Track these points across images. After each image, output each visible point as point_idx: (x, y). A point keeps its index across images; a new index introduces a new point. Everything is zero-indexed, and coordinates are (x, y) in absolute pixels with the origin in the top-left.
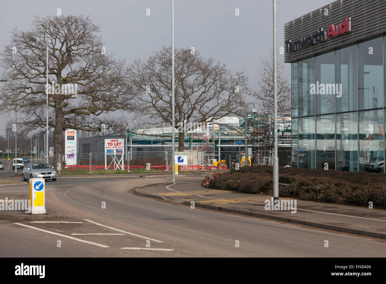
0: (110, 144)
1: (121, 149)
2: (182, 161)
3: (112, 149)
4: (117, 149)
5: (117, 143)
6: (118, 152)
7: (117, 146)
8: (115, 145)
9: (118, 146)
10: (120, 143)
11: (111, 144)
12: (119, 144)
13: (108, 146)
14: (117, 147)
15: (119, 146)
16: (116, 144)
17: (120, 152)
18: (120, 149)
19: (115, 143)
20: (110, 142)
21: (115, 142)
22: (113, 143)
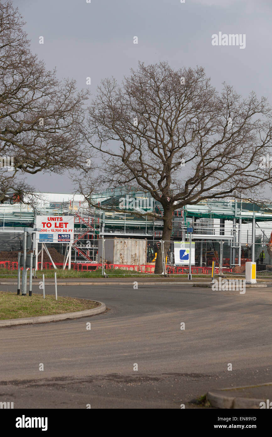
0: (46, 225)
1: (68, 233)
2: (187, 258)
3: (51, 233)
4: (60, 233)
5: (60, 223)
6: (62, 238)
7: (59, 229)
8: (56, 227)
9: (62, 229)
10: (66, 224)
11: (49, 225)
12: (64, 225)
13: (43, 228)
14: (60, 231)
15: (64, 228)
16: (58, 225)
17: (65, 238)
18: (65, 233)
19: (56, 224)
20: (47, 221)
21: (56, 221)
22: (53, 222)
